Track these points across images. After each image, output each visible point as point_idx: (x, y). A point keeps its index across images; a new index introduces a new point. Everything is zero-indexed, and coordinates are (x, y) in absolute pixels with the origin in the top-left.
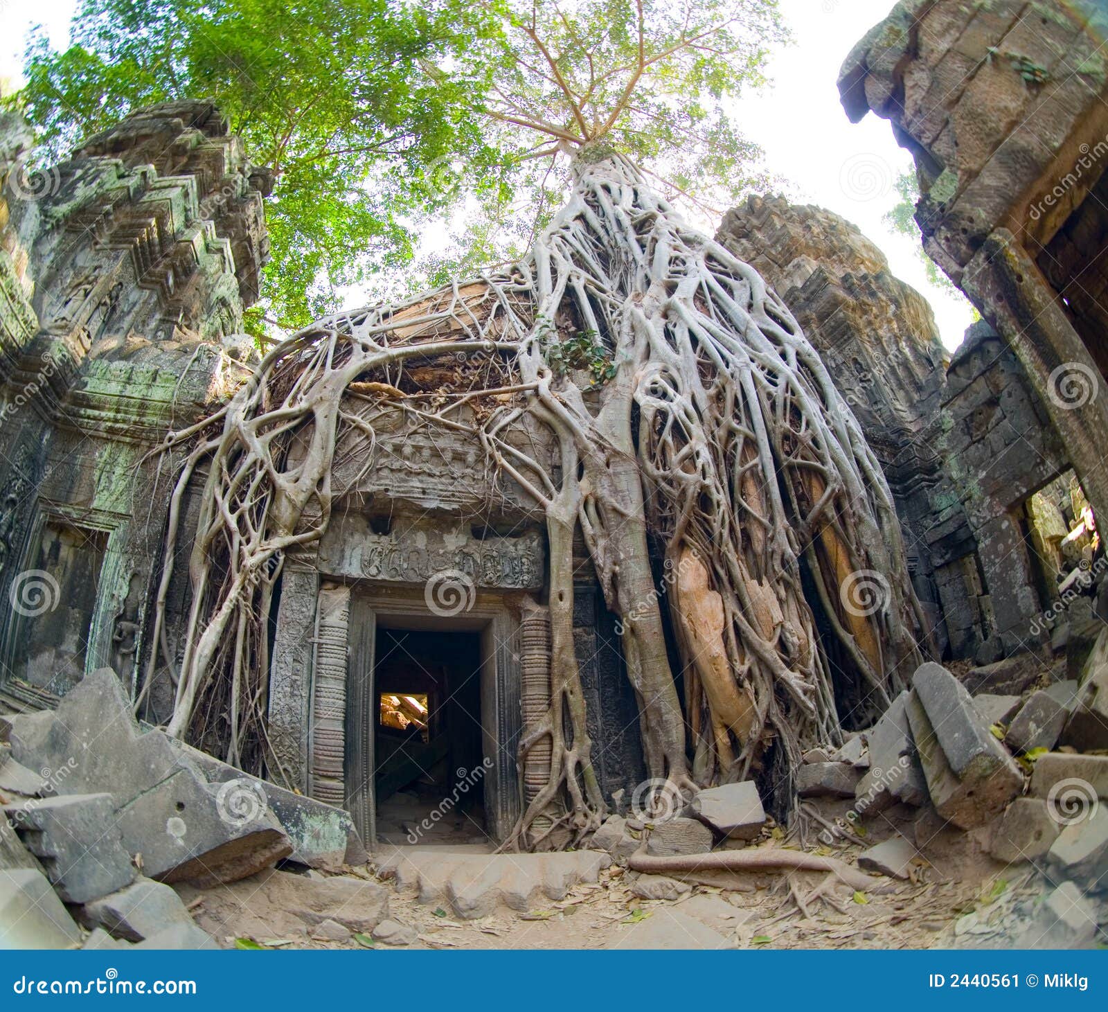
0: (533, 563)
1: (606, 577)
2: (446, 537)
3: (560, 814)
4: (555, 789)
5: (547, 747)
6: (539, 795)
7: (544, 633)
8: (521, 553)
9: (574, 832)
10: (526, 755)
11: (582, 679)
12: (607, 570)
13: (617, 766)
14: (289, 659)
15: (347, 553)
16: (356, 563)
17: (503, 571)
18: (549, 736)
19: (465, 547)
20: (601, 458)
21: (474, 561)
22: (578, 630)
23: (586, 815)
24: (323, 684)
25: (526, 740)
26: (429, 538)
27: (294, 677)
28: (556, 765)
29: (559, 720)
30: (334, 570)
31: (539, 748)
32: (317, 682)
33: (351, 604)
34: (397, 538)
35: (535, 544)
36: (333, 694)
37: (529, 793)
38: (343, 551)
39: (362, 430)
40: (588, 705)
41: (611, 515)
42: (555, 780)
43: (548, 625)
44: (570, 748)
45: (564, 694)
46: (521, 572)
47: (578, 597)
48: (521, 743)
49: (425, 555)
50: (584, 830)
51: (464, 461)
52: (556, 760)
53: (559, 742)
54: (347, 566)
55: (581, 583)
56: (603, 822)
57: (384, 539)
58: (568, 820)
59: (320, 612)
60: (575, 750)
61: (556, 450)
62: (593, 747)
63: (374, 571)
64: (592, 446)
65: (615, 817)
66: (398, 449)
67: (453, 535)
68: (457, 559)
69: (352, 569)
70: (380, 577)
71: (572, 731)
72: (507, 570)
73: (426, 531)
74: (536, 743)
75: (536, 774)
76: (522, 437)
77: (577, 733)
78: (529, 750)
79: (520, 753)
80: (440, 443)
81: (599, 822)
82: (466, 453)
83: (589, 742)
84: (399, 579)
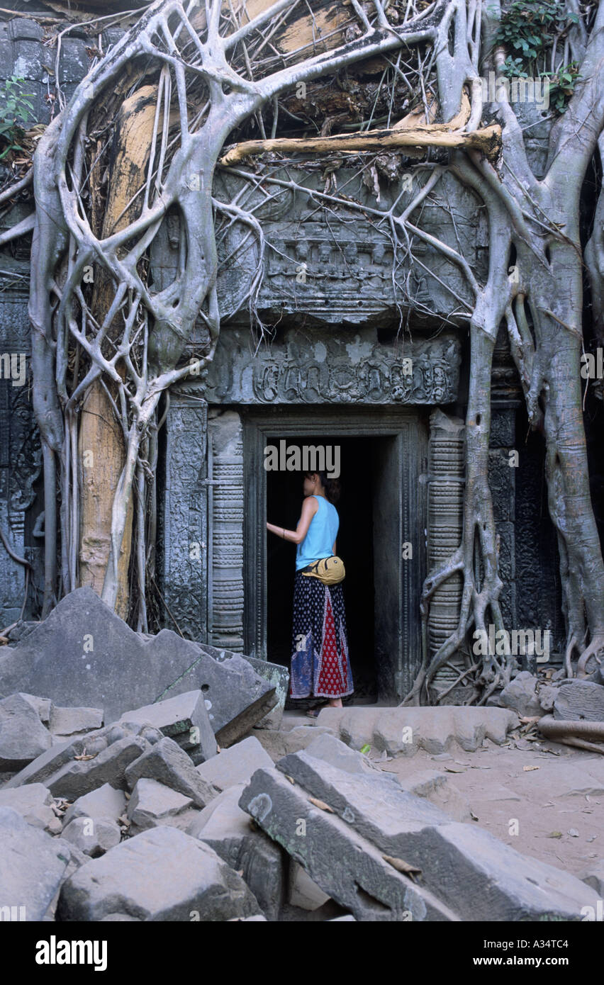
0: (448, 373)
1: (532, 395)
2: (349, 347)
3: (465, 666)
4: (462, 636)
5: (456, 587)
6: (447, 641)
7: (457, 456)
8: (435, 362)
9: (481, 689)
10: (433, 595)
11: (496, 511)
12: (534, 389)
13: (531, 613)
14: (184, 508)
15: (236, 377)
16: (248, 387)
17: (414, 384)
18: (460, 573)
19: (370, 358)
20: (538, 245)
21: (381, 374)
22: (496, 452)
23: (494, 669)
24: (222, 530)
25: (434, 578)
26: (330, 351)
27: (191, 528)
28: (465, 609)
29: (470, 559)
30: (223, 397)
31: (447, 587)
32: (214, 529)
33: (245, 435)
34: (293, 353)
35: (451, 350)
36: (231, 539)
37: (435, 638)
38: (231, 372)
39: (246, 226)
40: (502, 540)
41: (545, 324)
42: (464, 623)
43: (462, 447)
44: (480, 589)
45: (477, 527)
46: (434, 385)
47: (496, 412)
48: (427, 581)
49: (325, 369)
50: (492, 686)
51: (370, 253)
52: (466, 602)
53: (469, 584)
54: (238, 392)
55: (502, 397)
56: (512, 678)
57: (279, 355)
58: (474, 673)
59: (212, 449)
60: (486, 592)
61: (483, 223)
62: (504, 589)
63: (269, 395)
64: (529, 230)
65: (526, 674)
66: (291, 246)
67: (357, 344)
68: (362, 374)
69: (244, 394)
70: (276, 402)
71: (483, 569)
72: (418, 384)
73: (326, 341)
74: (445, 581)
75: (442, 617)
76: (442, 214)
77: (489, 574)
78: (437, 589)
79: (426, 593)
80: (342, 236)
81: (507, 678)
82: (372, 246)
83: (500, 583)
84: (298, 401)
